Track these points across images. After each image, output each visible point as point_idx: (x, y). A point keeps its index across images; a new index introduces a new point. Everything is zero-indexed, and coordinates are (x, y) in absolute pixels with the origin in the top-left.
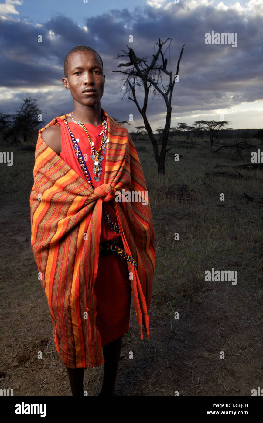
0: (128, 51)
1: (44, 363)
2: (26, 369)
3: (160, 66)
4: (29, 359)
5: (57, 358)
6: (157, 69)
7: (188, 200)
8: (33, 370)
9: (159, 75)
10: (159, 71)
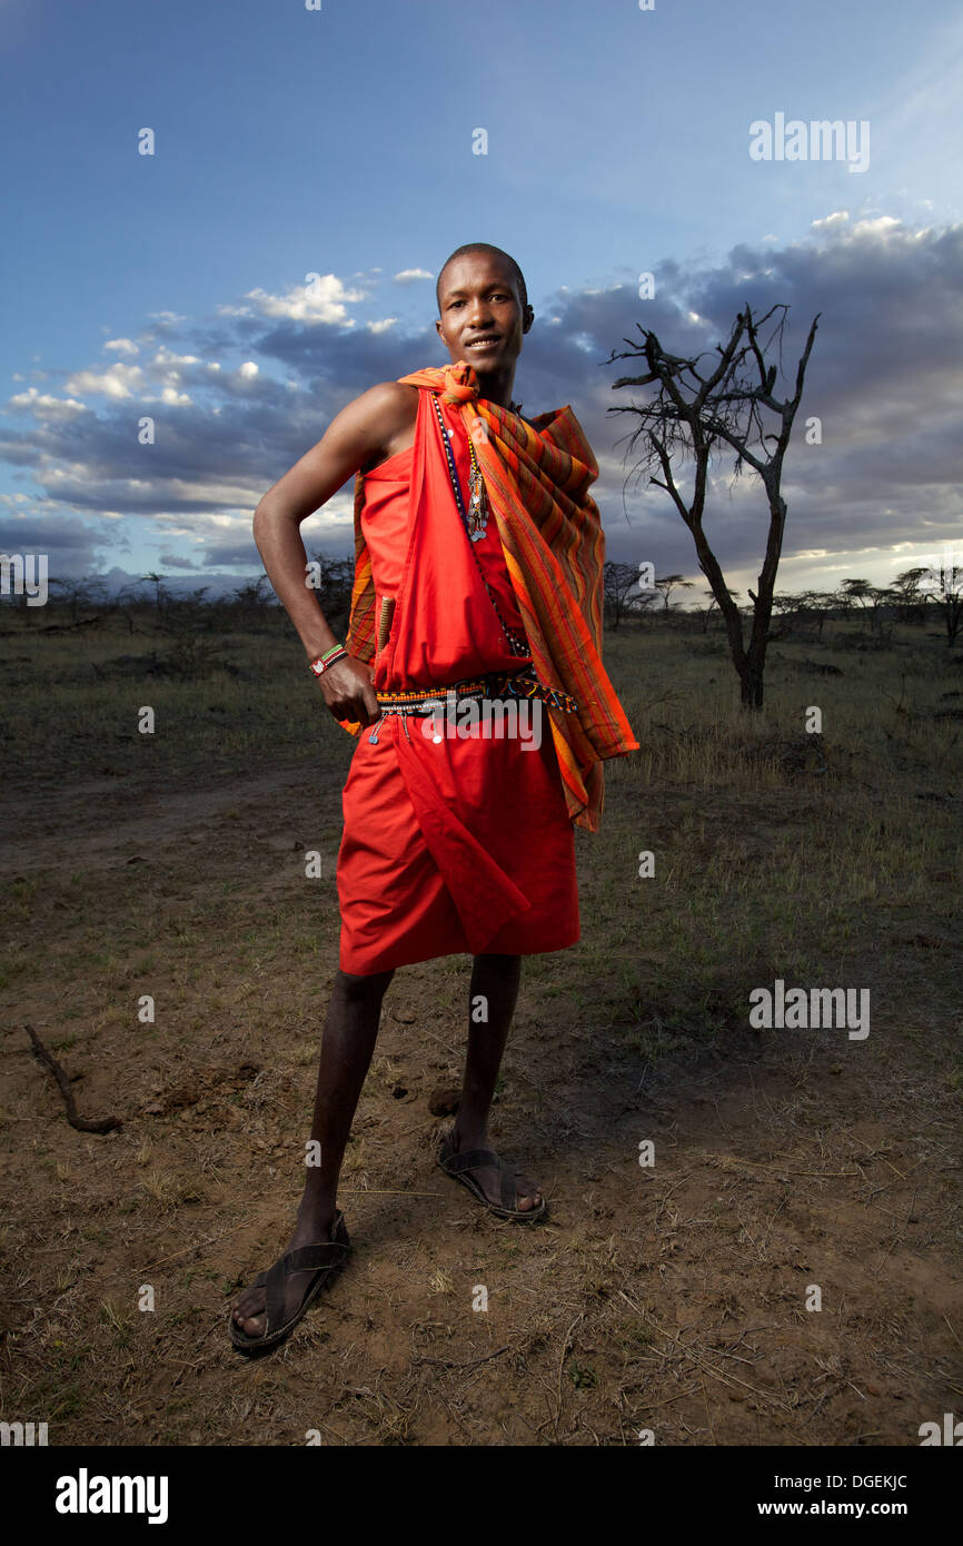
0: (642, 341)
1: (230, 1118)
2: (179, 1124)
3: (753, 390)
4: (195, 1103)
5: (272, 1113)
6: (744, 396)
7: (817, 775)
8: (197, 1131)
9: (753, 417)
10: (753, 403)
